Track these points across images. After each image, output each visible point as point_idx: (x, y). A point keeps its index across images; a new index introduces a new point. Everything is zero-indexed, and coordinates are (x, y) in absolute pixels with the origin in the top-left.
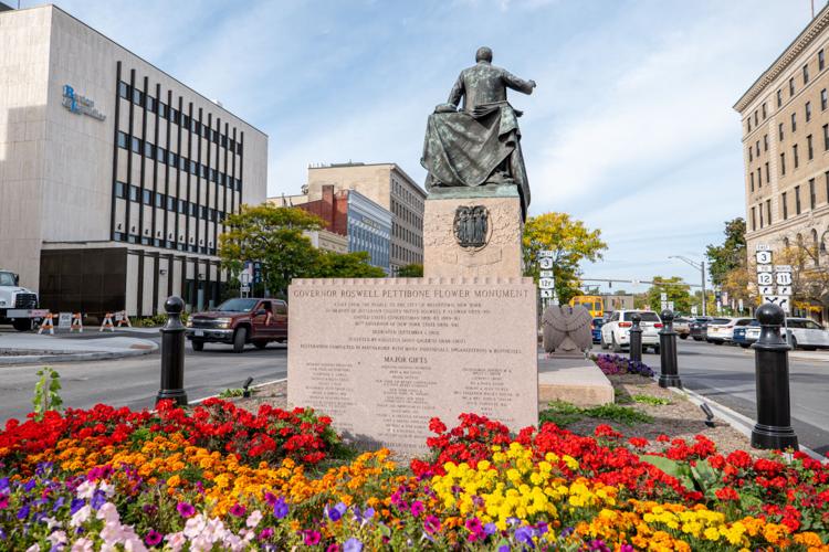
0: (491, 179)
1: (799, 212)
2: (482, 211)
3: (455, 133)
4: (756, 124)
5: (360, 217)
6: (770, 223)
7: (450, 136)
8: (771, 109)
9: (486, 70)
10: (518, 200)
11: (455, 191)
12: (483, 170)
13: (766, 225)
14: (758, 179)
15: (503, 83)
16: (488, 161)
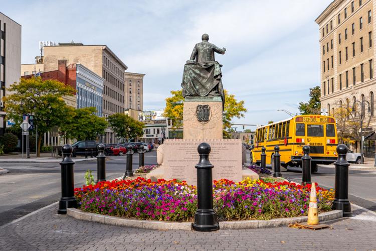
0: (210, 93)
1: (347, 86)
2: (207, 107)
3: (196, 73)
4: (327, 33)
5: (84, 82)
6: (333, 92)
7: (193, 75)
8: (335, 24)
9: (207, 45)
10: (222, 103)
11: (196, 98)
12: (207, 90)
13: (331, 93)
14: (327, 65)
15: (214, 50)
16: (209, 86)
